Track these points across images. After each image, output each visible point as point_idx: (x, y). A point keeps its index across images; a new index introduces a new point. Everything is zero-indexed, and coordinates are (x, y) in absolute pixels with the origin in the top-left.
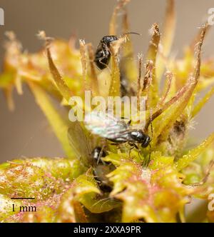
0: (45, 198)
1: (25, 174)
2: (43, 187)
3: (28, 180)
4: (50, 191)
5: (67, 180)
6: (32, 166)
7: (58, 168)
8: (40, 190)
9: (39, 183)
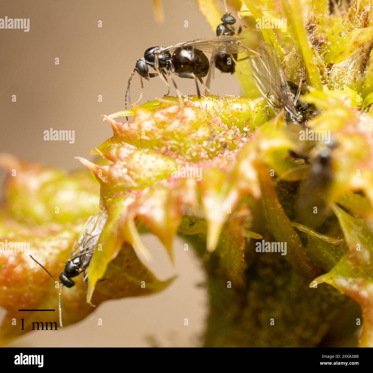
0: (212, 156)
1: (182, 119)
2: (209, 139)
3: (186, 128)
4: (219, 146)
5: (245, 129)
6: (193, 107)
7: (232, 112)
8: (205, 144)
9: (203, 132)
